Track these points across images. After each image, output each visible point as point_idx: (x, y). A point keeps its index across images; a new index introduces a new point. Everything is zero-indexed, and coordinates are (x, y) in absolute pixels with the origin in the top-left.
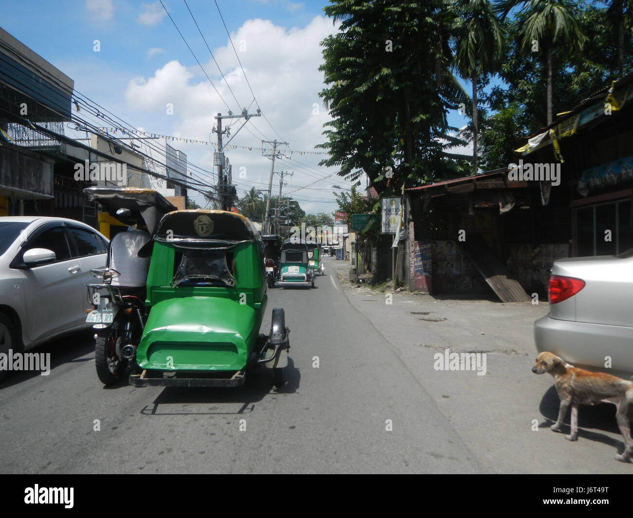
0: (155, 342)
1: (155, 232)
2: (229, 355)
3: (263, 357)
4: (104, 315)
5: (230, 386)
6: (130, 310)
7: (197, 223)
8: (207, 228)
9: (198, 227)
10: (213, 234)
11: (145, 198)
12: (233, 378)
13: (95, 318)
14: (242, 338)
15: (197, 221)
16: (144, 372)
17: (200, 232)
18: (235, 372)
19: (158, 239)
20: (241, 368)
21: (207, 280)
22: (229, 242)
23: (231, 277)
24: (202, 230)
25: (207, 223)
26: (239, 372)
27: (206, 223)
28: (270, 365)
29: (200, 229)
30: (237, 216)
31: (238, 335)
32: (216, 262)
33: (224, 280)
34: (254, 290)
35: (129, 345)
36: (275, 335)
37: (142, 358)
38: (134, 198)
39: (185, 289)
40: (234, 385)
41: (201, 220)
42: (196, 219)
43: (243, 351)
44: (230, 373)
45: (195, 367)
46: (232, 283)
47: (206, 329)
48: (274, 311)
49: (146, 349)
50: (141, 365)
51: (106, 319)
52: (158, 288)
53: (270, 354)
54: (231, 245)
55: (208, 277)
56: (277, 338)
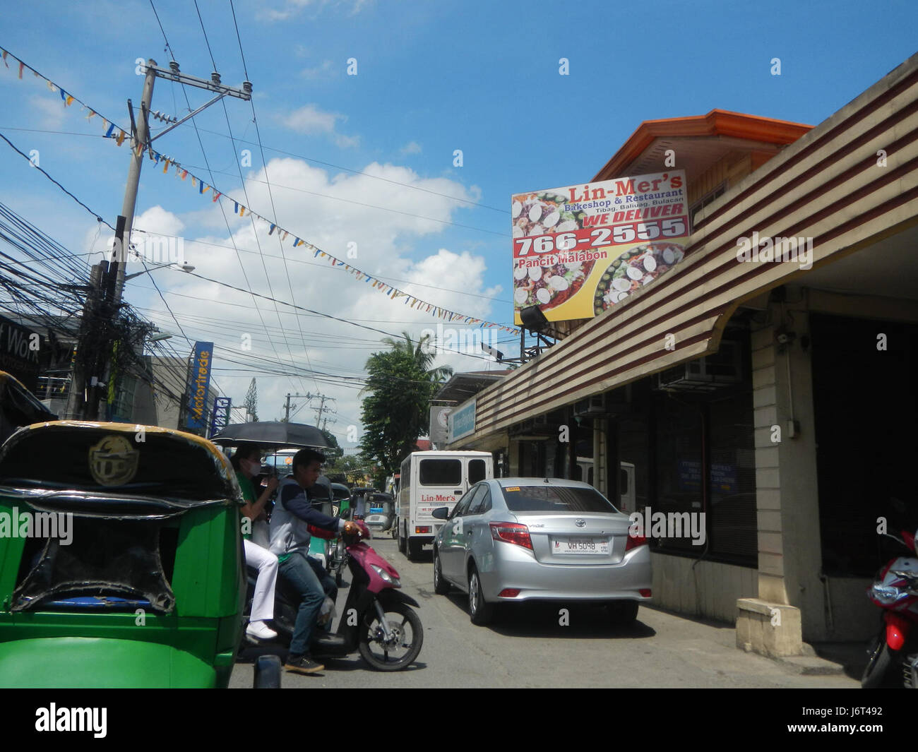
7: (96, 454)
8: (120, 466)
9: (99, 464)
15: (98, 449)
17: (101, 476)
21: (108, 593)
22: (169, 504)
23: (167, 590)
24: (108, 471)
25: (122, 454)
27: (118, 454)
29: (103, 471)
30: (198, 443)
33: (148, 597)
41: (107, 446)
42: (95, 443)
46: (167, 604)
54: (177, 512)
55: (109, 585)
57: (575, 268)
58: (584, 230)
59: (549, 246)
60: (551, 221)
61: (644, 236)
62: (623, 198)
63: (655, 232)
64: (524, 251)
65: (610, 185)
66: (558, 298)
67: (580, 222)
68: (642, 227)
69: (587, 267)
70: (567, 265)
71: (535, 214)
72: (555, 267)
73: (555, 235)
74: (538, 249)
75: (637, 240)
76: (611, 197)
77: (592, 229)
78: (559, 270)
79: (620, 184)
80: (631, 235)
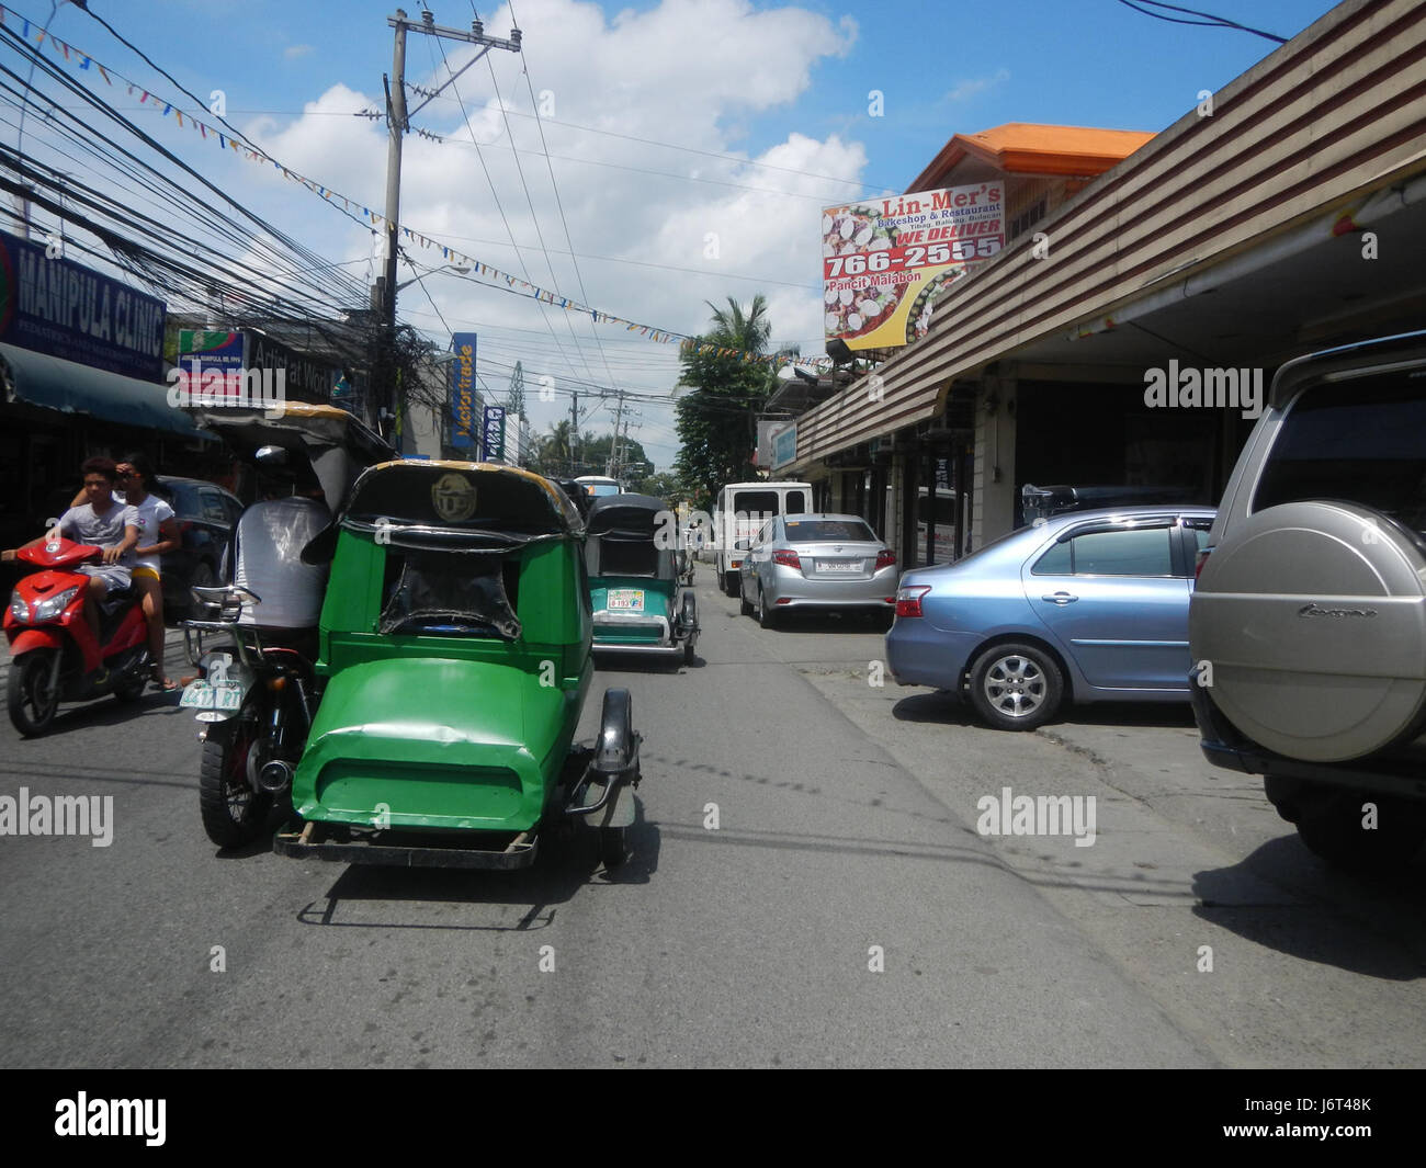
0: (335, 760)
1: (341, 507)
2: (502, 794)
3: (579, 800)
4: (220, 691)
5: (502, 868)
6: (279, 681)
7: (438, 492)
8: (461, 503)
9: (441, 501)
10: (471, 518)
11: (321, 429)
12: (510, 849)
13: (200, 697)
14: (533, 758)
15: (439, 486)
16: (308, 828)
17: (445, 512)
18: (513, 834)
19: (349, 524)
20: (529, 825)
21: (458, 621)
22: (510, 538)
23: (513, 618)
24: (450, 508)
25: (461, 491)
26: (524, 835)
27: (459, 491)
28: (596, 820)
29: (445, 506)
30: (529, 479)
31: (524, 751)
32: (481, 581)
33: (497, 625)
34: (565, 647)
35: (276, 762)
36: (607, 752)
37: (305, 795)
38: (296, 428)
40: (512, 866)
41: (447, 484)
42: (436, 481)
43: (533, 789)
44: (502, 838)
45: (424, 820)
46: (514, 632)
47: (451, 735)
48: (607, 696)
49: (315, 776)
50: (301, 811)
51: (226, 701)
52: (346, 635)
53: (595, 793)
54: (516, 544)
55: (460, 614)
56: (611, 760)
57: (887, 290)
58: (898, 249)
59: (861, 267)
60: (863, 238)
61: (958, 256)
62: (939, 212)
63: (971, 251)
64: (835, 272)
65: (925, 197)
66: (870, 324)
67: (893, 240)
68: (957, 247)
69: (900, 290)
70: (880, 288)
71: (847, 231)
72: (867, 290)
73: (867, 254)
74: (849, 270)
75: (951, 260)
76: (926, 212)
77: (907, 248)
78: (872, 294)
79: (936, 196)
80: (945, 254)
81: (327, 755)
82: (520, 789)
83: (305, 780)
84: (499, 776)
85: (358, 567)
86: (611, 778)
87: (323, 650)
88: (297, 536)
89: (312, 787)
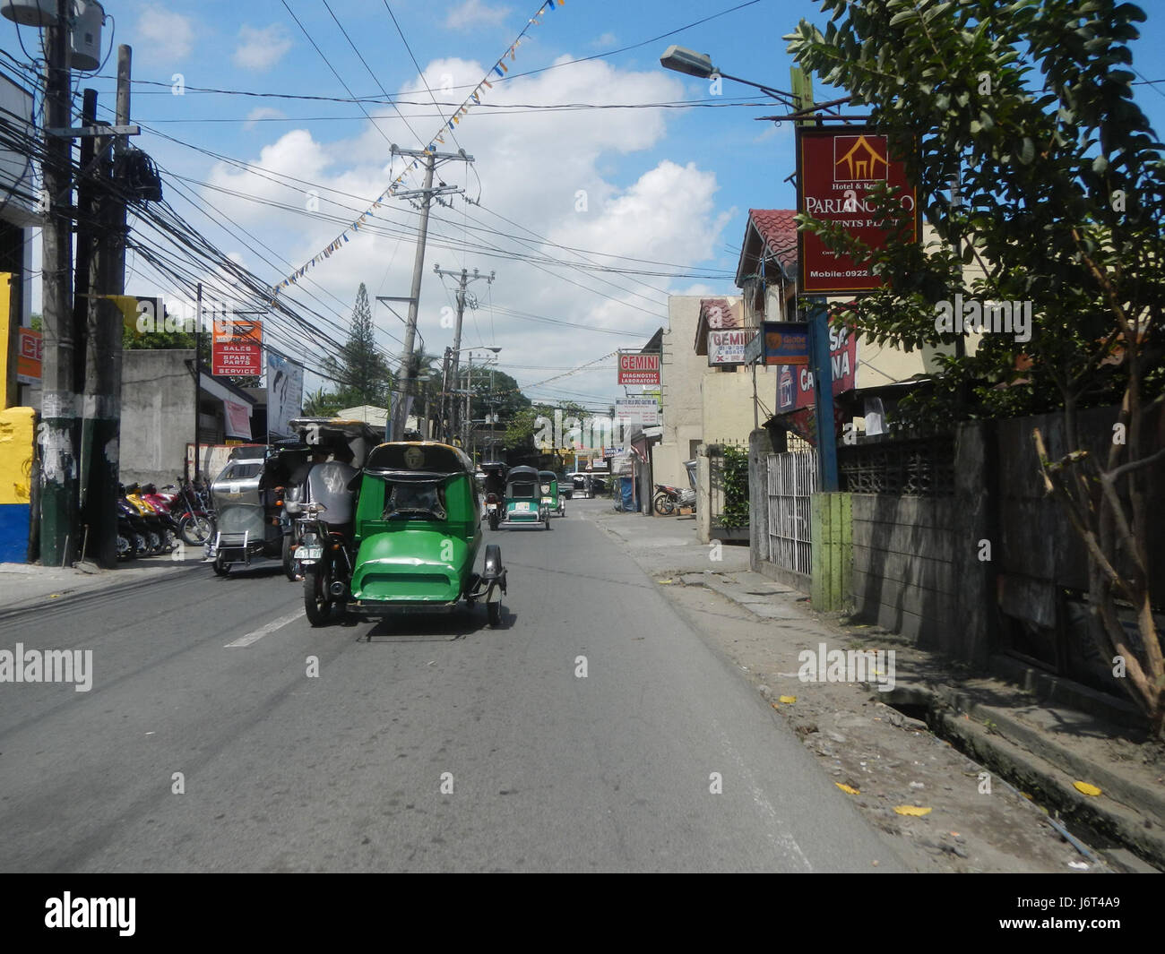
0: (369, 574)
1: (364, 465)
2: (440, 586)
3: (476, 590)
4: (311, 550)
6: (336, 546)
7: (407, 456)
8: (418, 460)
9: (408, 460)
10: (424, 465)
11: (352, 430)
12: (446, 605)
13: (303, 554)
14: (453, 569)
15: (407, 453)
16: (360, 602)
17: (410, 464)
18: (447, 602)
19: (368, 472)
20: (453, 598)
22: (440, 475)
24: (413, 462)
26: (451, 602)
27: (416, 455)
28: (483, 600)
29: (411, 462)
31: (451, 567)
32: (428, 495)
33: (435, 513)
34: (466, 523)
35: (337, 582)
36: (488, 571)
37: (356, 590)
38: (341, 430)
39: (397, 523)
41: (411, 452)
42: (407, 451)
43: (455, 583)
44: (442, 603)
45: (408, 598)
47: (418, 562)
48: (488, 547)
49: (360, 581)
50: (356, 596)
51: (315, 555)
52: (369, 522)
53: (483, 588)
54: (443, 477)
55: (418, 510)
56: (491, 574)
81: (365, 572)
82: (449, 584)
83: (356, 583)
84: (439, 578)
85: (372, 490)
86: (490, 581)
87: (358, 529)
88: (336, 481)
89: (359, 585)
